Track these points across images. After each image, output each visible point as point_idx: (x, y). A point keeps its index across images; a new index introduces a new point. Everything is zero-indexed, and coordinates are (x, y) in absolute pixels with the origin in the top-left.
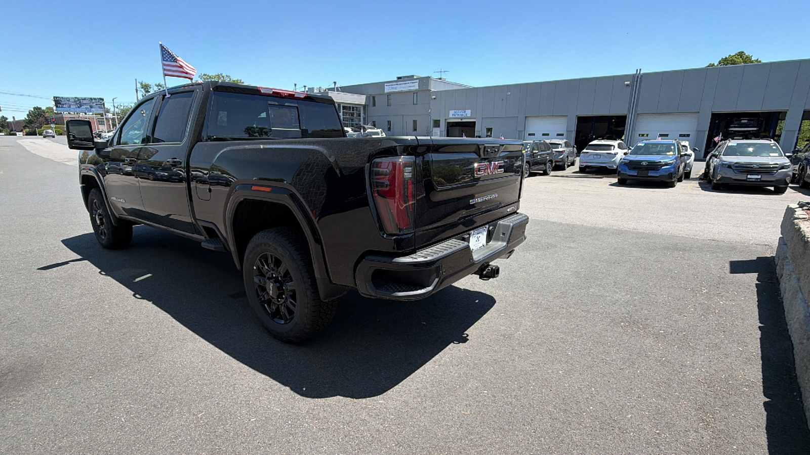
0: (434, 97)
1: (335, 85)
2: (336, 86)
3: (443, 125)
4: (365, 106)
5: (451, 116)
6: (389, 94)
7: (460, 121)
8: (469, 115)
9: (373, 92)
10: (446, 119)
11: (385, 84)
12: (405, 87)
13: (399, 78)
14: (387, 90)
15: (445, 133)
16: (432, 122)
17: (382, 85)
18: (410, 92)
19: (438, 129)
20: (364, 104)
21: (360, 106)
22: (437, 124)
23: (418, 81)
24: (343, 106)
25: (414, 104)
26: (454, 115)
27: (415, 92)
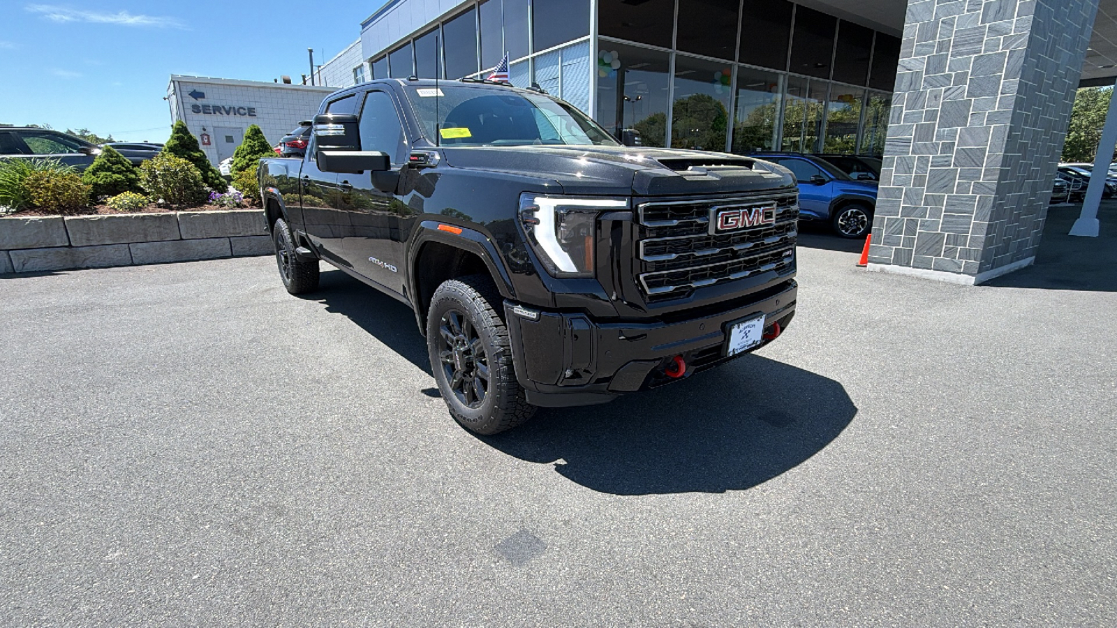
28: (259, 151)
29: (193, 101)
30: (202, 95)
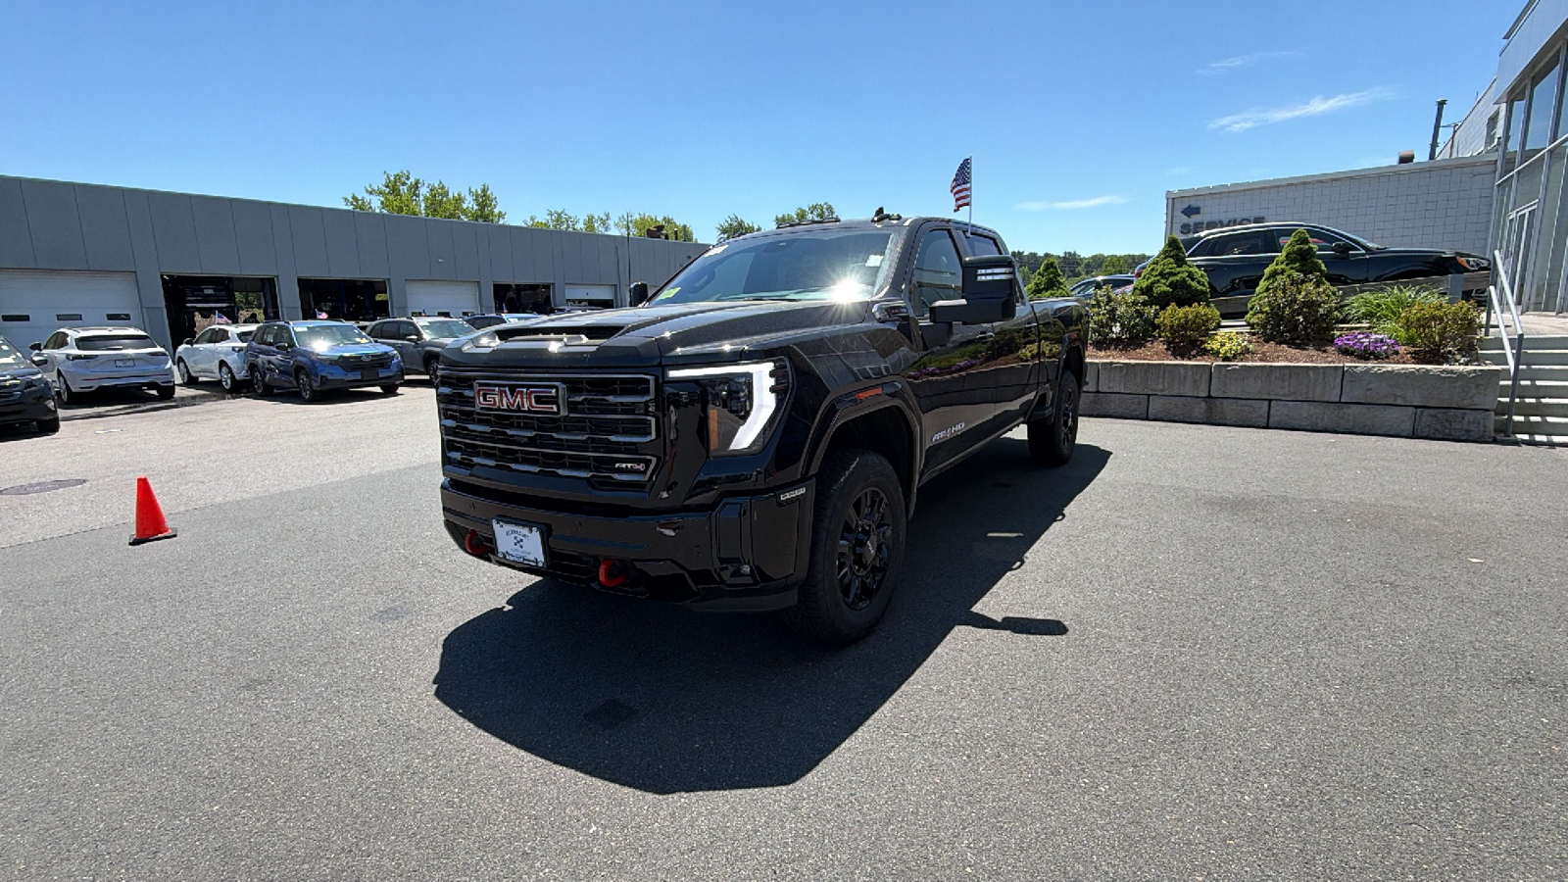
28: (1043, 289)
29: (1185, 219)
30: (1196, 211)
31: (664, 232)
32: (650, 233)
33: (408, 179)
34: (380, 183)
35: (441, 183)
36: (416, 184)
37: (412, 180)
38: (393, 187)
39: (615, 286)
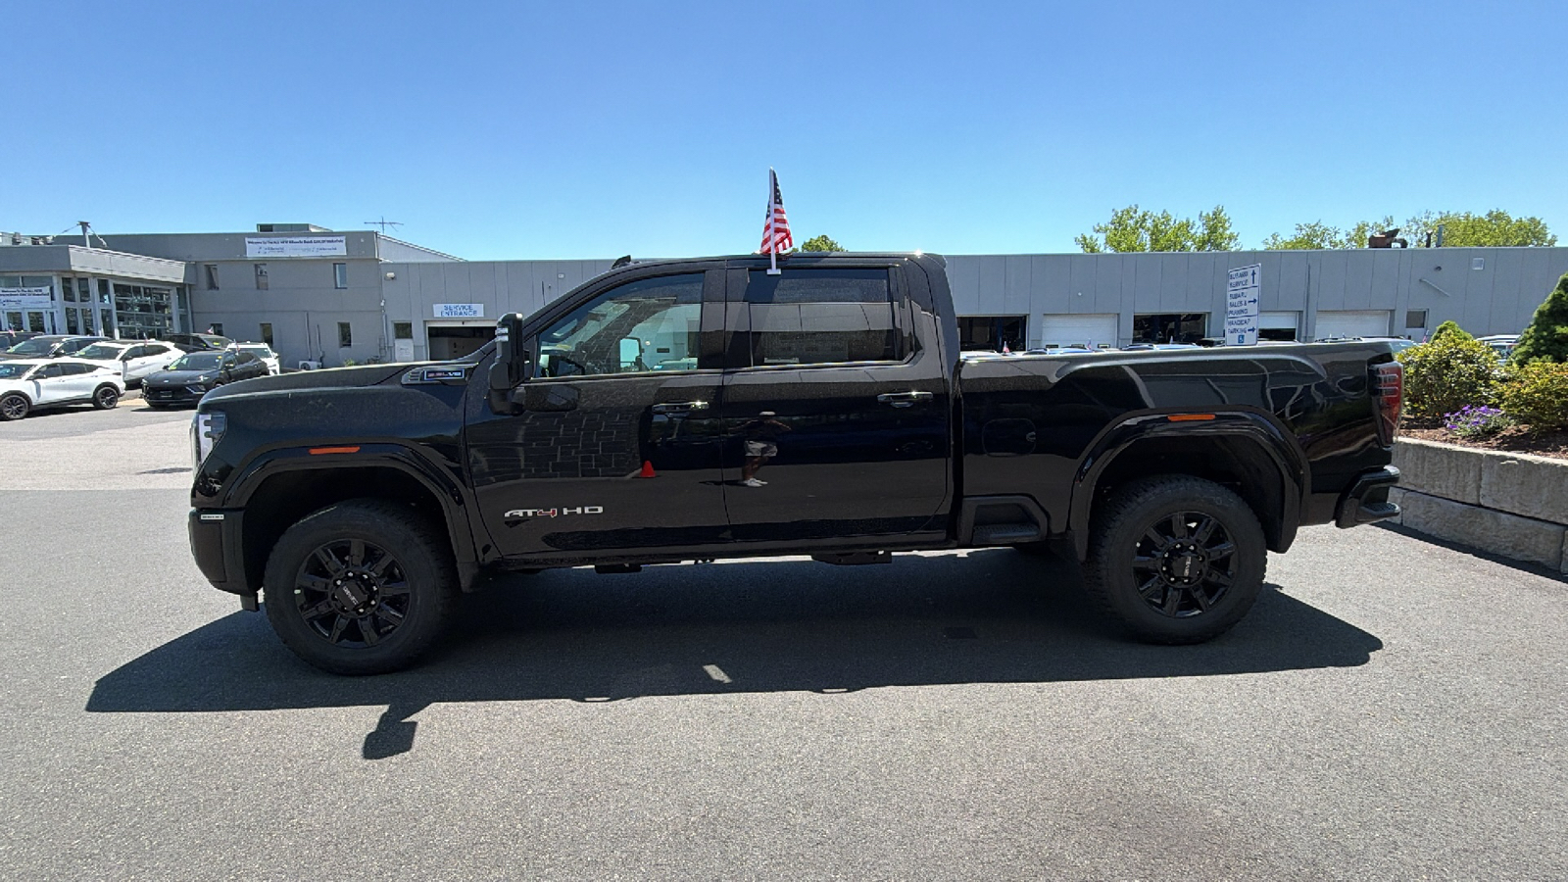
0: (391, 275)
1: (84, 230)
2: (90, 232)
3: (420, 334)
4: (181, 289)
5: (437, 315)
6: (258, 265)
7: (460, 325)
8: (480, 314)
9: (207, 256)
10: (425, 322)
11: (247, 240)
12: (309, 250)
13: (265, 229)
14: (253, 251)
15: (426, 351)
16: (391, 328)
17: (238, 240)
18: (324, 260)
19: (409, 341)
20: (182, 281)
21: (169, 288)
22: (404, 330)
23: (343, 238)
24: (115, 285)
25: (337, 288)
26: (445, 314)
27: (337, 263)
31: (1398, 237)
32: (1374, 242)
33: (1135, 212)
34: (1106, 219)
35: (1164, 211)
36: (1143, 216)
37: (1140, 213)
38: (1119, 223)
39: (1301, 312)
